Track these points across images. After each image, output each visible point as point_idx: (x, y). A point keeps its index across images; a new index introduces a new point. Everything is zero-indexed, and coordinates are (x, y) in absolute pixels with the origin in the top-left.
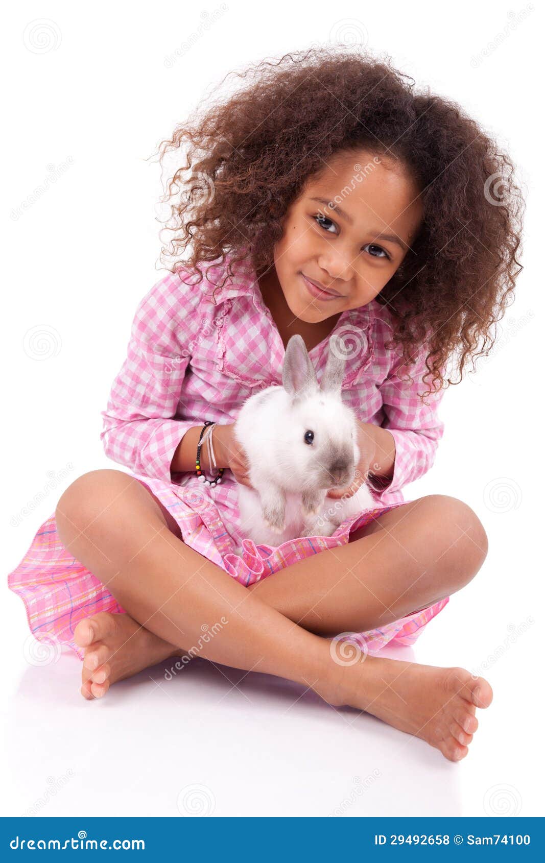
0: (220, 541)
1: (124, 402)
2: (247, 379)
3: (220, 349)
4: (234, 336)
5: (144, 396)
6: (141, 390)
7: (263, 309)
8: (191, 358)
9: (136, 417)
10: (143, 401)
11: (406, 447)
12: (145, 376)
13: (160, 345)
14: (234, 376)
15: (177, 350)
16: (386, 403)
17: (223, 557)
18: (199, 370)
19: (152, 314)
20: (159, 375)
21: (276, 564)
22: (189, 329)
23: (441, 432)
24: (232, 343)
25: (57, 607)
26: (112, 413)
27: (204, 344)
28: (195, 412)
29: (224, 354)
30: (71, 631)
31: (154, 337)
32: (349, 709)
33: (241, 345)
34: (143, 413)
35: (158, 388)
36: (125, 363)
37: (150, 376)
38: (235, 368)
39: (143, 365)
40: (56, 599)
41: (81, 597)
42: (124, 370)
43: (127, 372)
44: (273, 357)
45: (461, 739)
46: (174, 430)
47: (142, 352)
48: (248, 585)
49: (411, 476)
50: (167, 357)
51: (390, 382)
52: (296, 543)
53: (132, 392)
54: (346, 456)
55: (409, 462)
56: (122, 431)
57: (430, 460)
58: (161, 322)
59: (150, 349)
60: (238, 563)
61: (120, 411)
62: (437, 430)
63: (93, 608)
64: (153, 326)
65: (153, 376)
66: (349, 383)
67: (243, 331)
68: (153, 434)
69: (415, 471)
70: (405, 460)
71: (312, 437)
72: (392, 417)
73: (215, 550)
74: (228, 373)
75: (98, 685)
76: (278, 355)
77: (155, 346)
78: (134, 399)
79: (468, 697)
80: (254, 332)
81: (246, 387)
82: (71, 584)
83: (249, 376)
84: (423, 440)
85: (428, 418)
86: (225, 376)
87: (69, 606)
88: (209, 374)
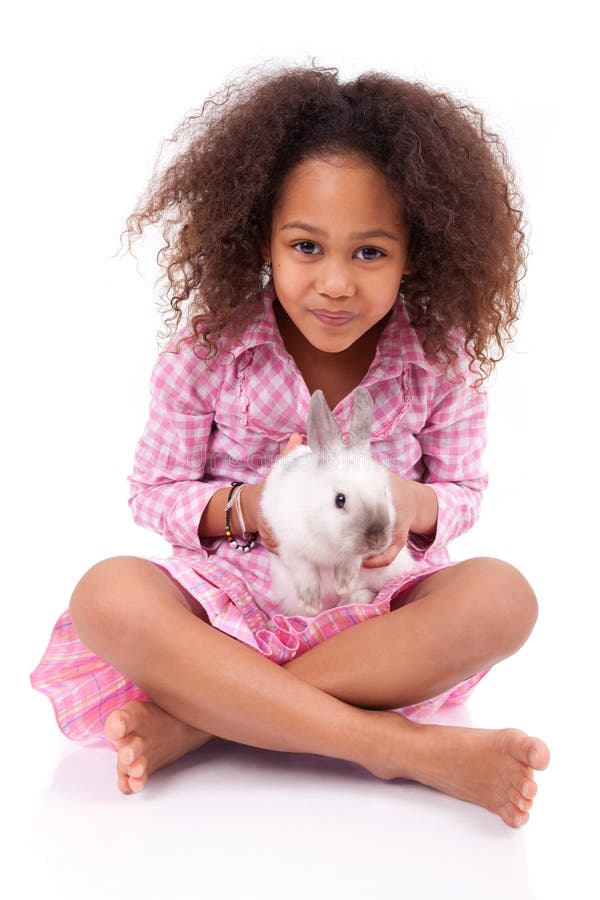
0: (250, 617)
1: (149, 465)
2: (274, 433)
3: (243, 402)
4: (257, 388)
5: (169, 458)
6: (165, 451)
7: (285, 357)
8: (215, 412)
9: (162, 481)
10: (168, 463)
11: (449, 501)
12: (168, 437)
13: (180, 402)
14: (260, 431)
15: (199, 406)
16: (426, 453)
17: (254, 634)
18: (224, 427)
19: (169, 369)
20: (182, 434)
21: (313, 637)
22: (210, 383)
23: (486, 482)
24: (255, 395)
25: (86, 701)
26: (138, 478)
27: (226, 398)
28: (222, 471)
29: (247, 407)
30: (102, 722)
31: (173, 394)
32: (402, 780)
33: (265, 396)
34: (168, 476)
35: (183, 447)
36: (148, 424)
37: (173, 435)
38: (260, 421)
39: (166, 424)
40: (84, 693)
41: (110, 688)
42: (147, 431)
43: (150, 433)
44: (300, 407)
45: (521, 805)
46: (201, 493)
47: (163, 412)
48: (283, 663)
49: (455, 532)
50: (189, 414)
51: (427, 431)
52: (332, 613)
53: (157, 454)
54: (382, 518)
55: (453, 518)
56: (149, 496)
57: (475, 512)
58: (179, 377)
59: (170, 407)
60: (270, 640)
61: (144, 475)
62: (482, 481)
63: (122, 698)
64: (171, 383)
65: (177, 435)
66: (384, 433)
67: (266, 381)
68: (179, 499)
69: (460, 527)
70: (448, 516)
71: (344, 501)
72: (432, 468)
73: (246, 629)
74: (253, 428)
75: (135, 779)
76: (304, 404)
77: (175, 404)
78: (158, 461)
79: (525, 760)
80: (278, 381)
81: (274, 442)
82: (98, 675)
83: (275, 429)
84: (467, 493)
85: (471, 468)
86: (250, 431)
87: (98, 699)
88: (234, 431)
